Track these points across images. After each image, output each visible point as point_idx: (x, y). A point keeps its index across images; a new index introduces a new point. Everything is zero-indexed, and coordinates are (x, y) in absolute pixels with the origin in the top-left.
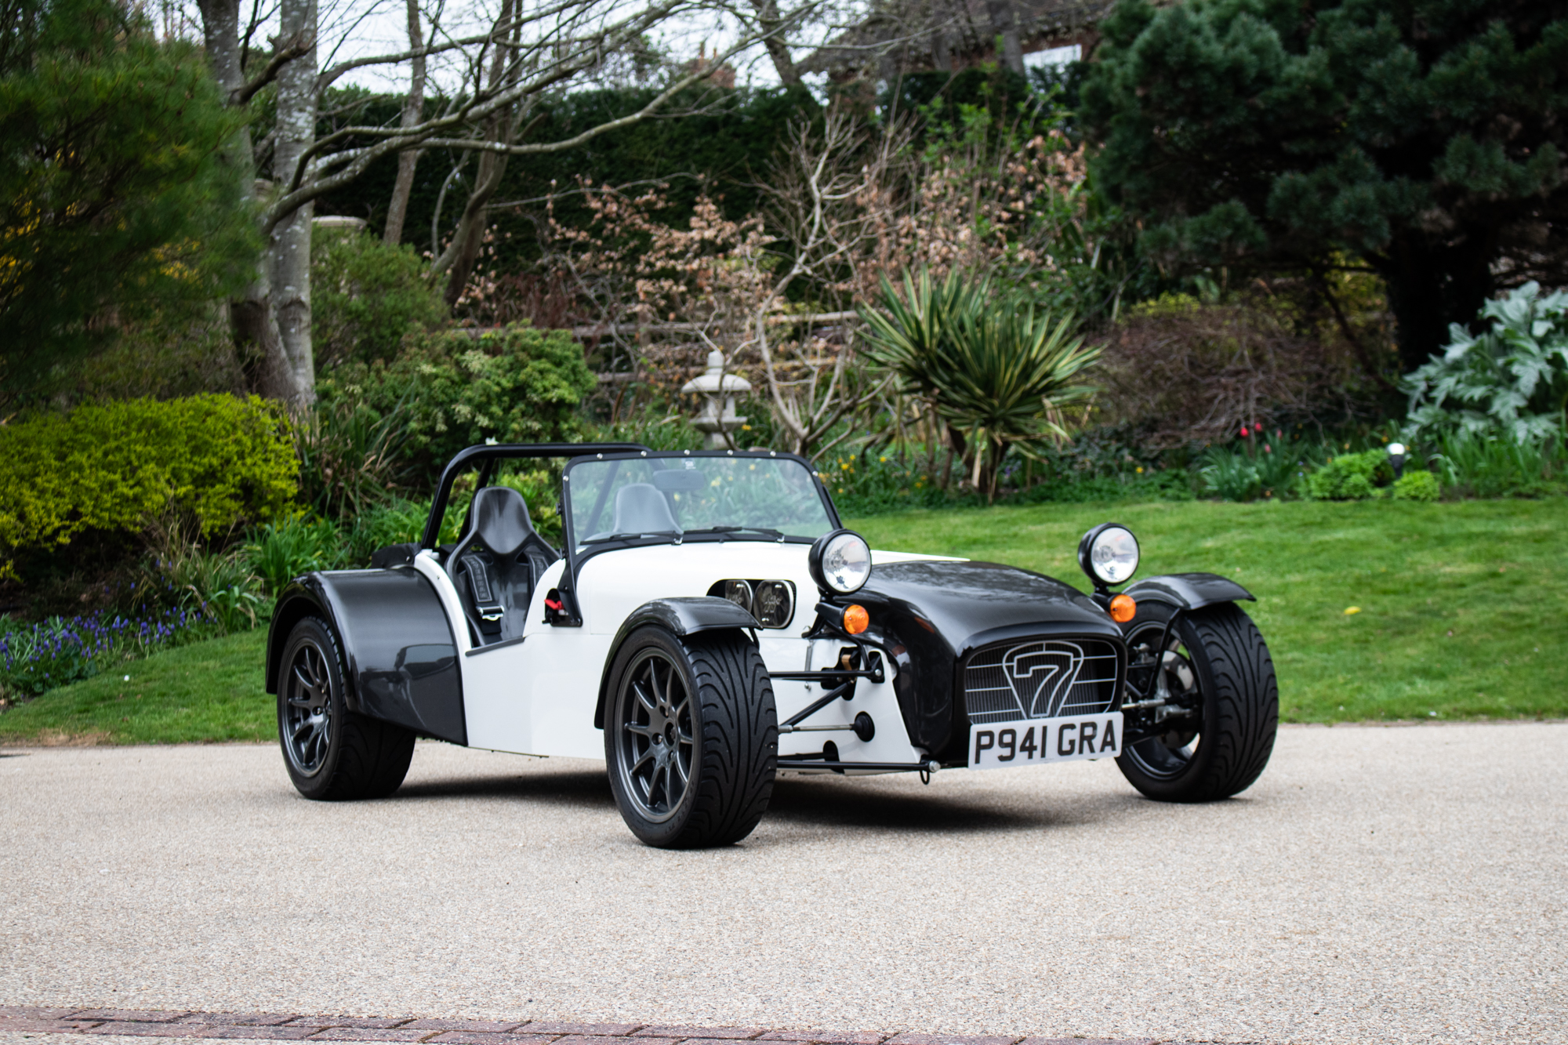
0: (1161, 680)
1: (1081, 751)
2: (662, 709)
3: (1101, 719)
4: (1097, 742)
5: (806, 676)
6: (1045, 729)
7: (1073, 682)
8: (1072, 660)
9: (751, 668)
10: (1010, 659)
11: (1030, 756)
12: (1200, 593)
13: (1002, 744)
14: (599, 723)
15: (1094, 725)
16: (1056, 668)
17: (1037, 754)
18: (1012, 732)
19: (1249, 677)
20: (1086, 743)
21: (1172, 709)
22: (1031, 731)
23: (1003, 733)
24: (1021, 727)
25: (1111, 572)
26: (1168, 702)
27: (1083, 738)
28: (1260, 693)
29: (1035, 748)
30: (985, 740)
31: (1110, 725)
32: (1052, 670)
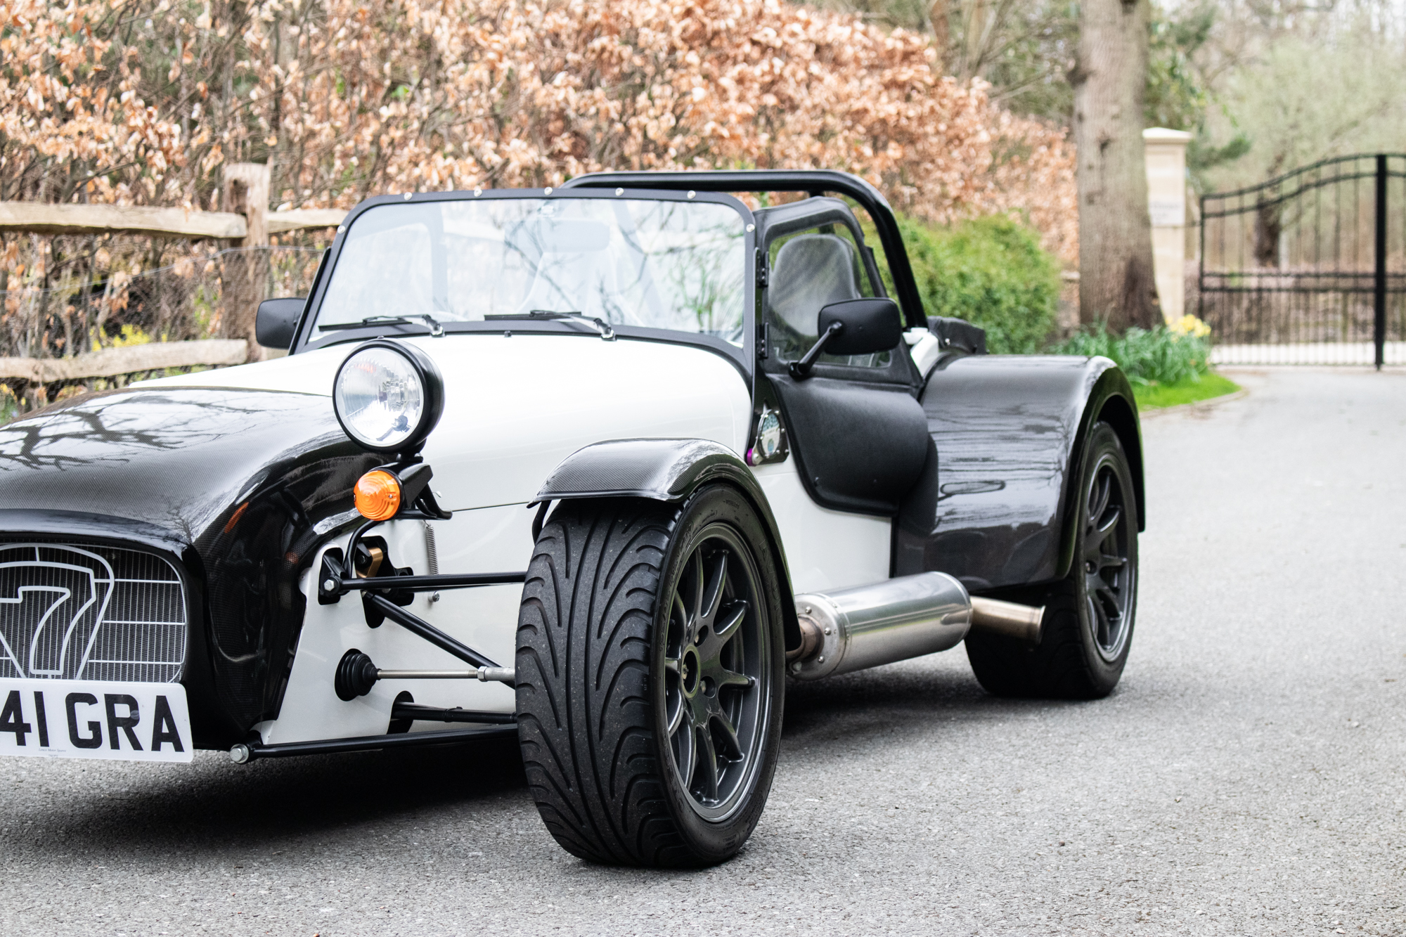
1: (115, 744)
3: (145, 693)
4: (144, 731)
6: (39, 697)
7: (100, 619)
8: (93, 581)
11: (21, 741)
15: (131, 702)
16: (68, 593)
17: (33, 737)
20: (120, 730)
22: (14, 698)
27: (114, 722)
29: (27, 728)
31: (162, 707)
32: (57, 595)
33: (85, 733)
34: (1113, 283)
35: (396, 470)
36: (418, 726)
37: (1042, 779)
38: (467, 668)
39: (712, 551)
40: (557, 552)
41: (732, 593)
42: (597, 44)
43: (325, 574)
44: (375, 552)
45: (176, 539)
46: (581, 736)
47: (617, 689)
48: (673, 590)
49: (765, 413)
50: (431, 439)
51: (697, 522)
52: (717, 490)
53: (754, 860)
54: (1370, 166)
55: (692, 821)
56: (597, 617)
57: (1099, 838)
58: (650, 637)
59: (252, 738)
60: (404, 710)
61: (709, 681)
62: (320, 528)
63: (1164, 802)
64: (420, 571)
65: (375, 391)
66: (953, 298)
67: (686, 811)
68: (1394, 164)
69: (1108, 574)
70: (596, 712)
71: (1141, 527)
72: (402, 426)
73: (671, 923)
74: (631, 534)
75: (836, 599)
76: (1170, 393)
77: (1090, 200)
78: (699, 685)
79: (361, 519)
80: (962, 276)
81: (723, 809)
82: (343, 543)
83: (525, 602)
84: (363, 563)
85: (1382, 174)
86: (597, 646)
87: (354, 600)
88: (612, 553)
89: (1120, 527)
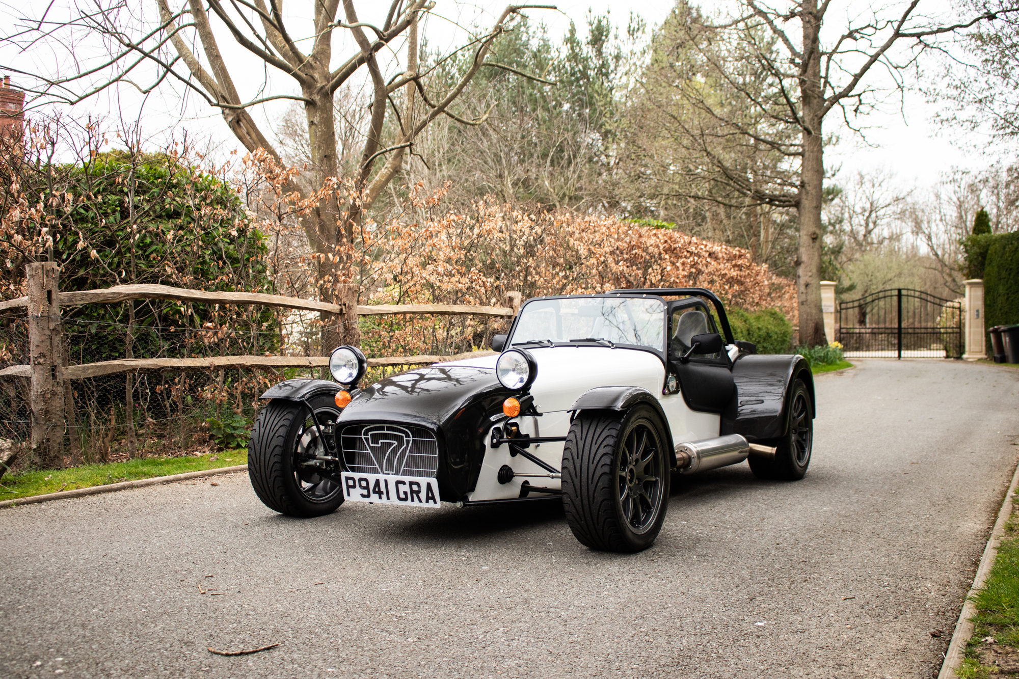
1: (413, 500)
3: (422, 481)
4: (423, 495)
6: (386, 481)
7: (408, 453)
8: (405, 438)
10: (366, 433)
11: (380, 498)
13: (361, 487)
15: (418, 484)
17: (384, 496)
20: (415, 495)
22: (377, 482)
23: (361, 480)
24: (372, 478)
27: (412, 492)
29: (382, 493)
30: (351, 483)
31: (429, 486)
32: (393, 444)
33: (402, 496)
34: (810, 330)
35: (518, 398)
36: (531, 494)
37: (773, 514)
38: (546, 473)
39: (640, 430)
40: (578, 430)
41: (649, 445)
42: (634, 252)
43: (493, 437)
44: (514, 428)
45: (435, 424)
46: (586, 502)
47: (599, 484)
48: (623, 445)
49: (670, 376)
50: (534, 385)
51: (633, 419)
52: (641, 406)
53: (656, 549)
54: (896, 293)
55: (630, 535)
56: (592, 456)
57: (792, 541)
58: (613, 465)
59: (465, 499)
60: (525, 487)
61: (638, 479)
62: (492, 419)
63: (819, 525)
64: (532, 435)
65: (511, 367)
66: (756, 335)
67: (628, 531)
68: (904, 292)
69: (801, 434)
70: (591, 493)
71: (814, 417)
72: (522, 381)
73: (617, 578)
74: (606, 423)
75: (696, 445)
76: (829, 367)
77: (802, 303)
78: (635, 481)
79: (507, 417)
80: (759, 328)
81: (643, 530)
82: (501, 425)
83: (565, 449)
84: (509, 433)
85: (900, 296)
86: (592, 467)
87: (505, 447)
88: (598, 431)
89: (806, 417)
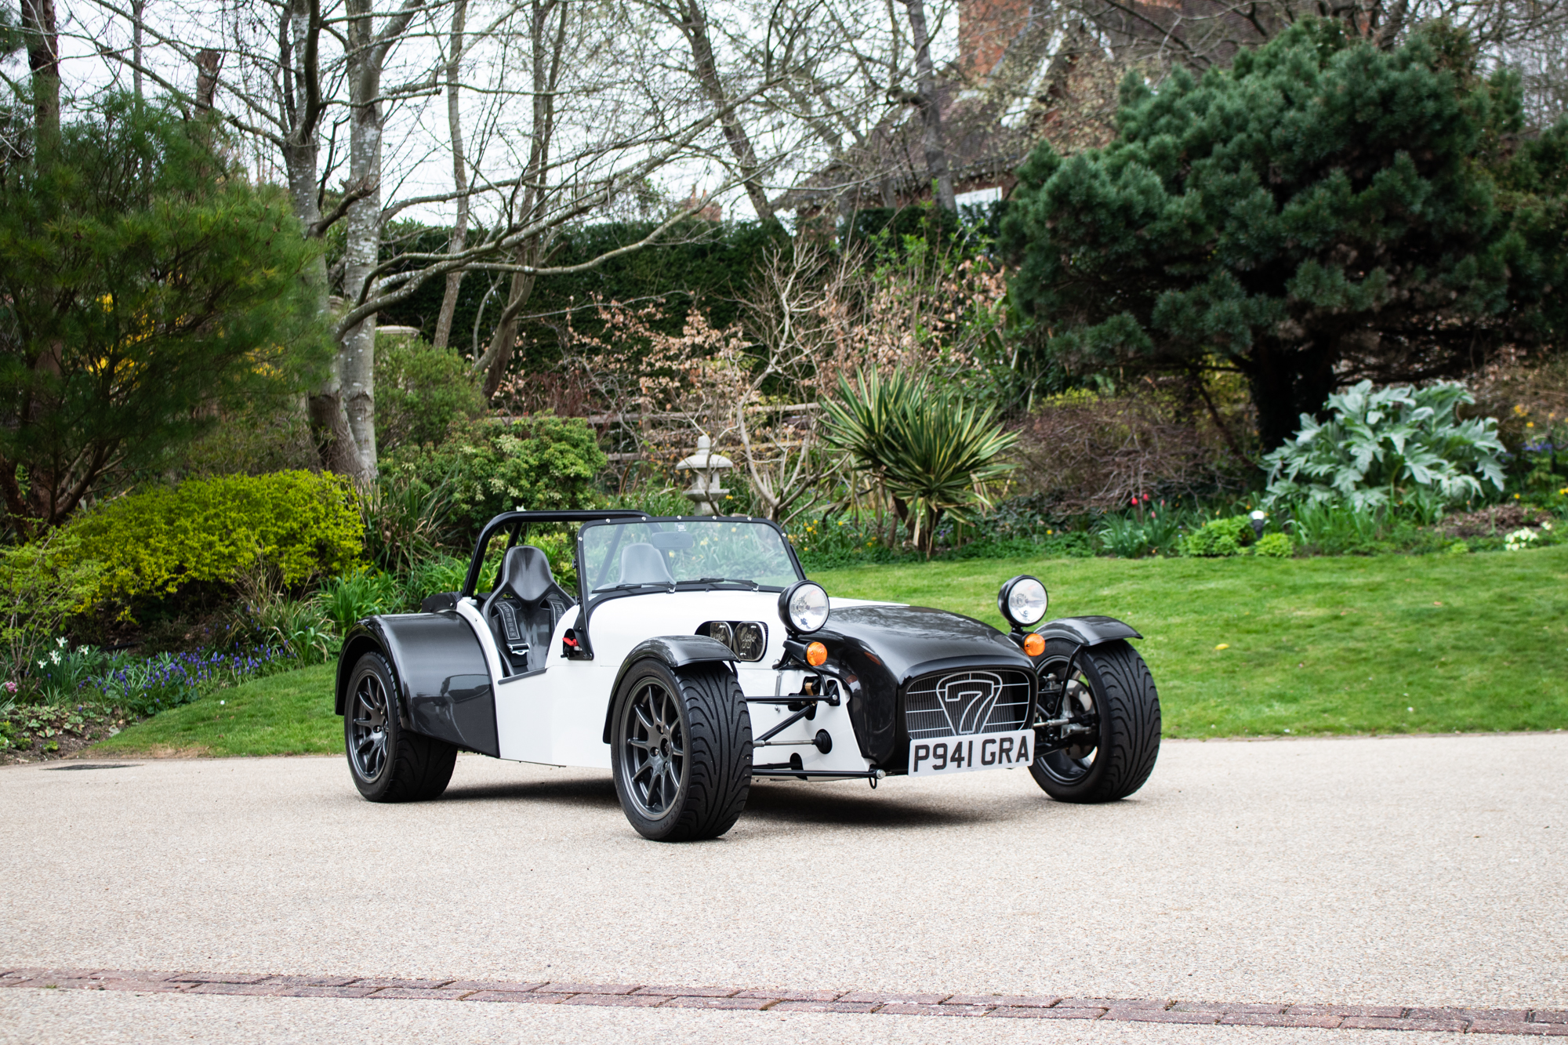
0: (1066, 703)
1: (1000, 762)
2: (659, 728)
3: (1017, 735)
4: (1014, 754)
5: (776, 701)
6: (971, 743)
7: (993, 704)
8: (993, 687)
9: (730, 693)
10: (942, 686)
11: (959, 766)
12: (1098, 633)
13: (936, 756)
14: (607, 739)
15: (1011, 740)
16: (980, 693)
17: (964, 763)
18: (944, 746)
19: (1137, 701)
20: (1004, 755)
21: (1075, 727)
22: (960, 745)
23: (937, 746)
24: (951, 742)
25: (1025, 615)
26: (1071, 721)
27: (1002, 750)
28: (1146, 714)
29: (963, 759)
30: (922, 753)
31: (1024, 740)
32: (976, 695)
33: (988, 758)
